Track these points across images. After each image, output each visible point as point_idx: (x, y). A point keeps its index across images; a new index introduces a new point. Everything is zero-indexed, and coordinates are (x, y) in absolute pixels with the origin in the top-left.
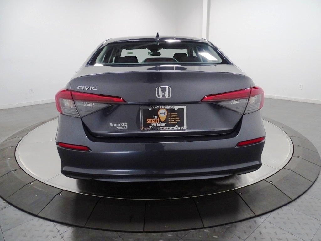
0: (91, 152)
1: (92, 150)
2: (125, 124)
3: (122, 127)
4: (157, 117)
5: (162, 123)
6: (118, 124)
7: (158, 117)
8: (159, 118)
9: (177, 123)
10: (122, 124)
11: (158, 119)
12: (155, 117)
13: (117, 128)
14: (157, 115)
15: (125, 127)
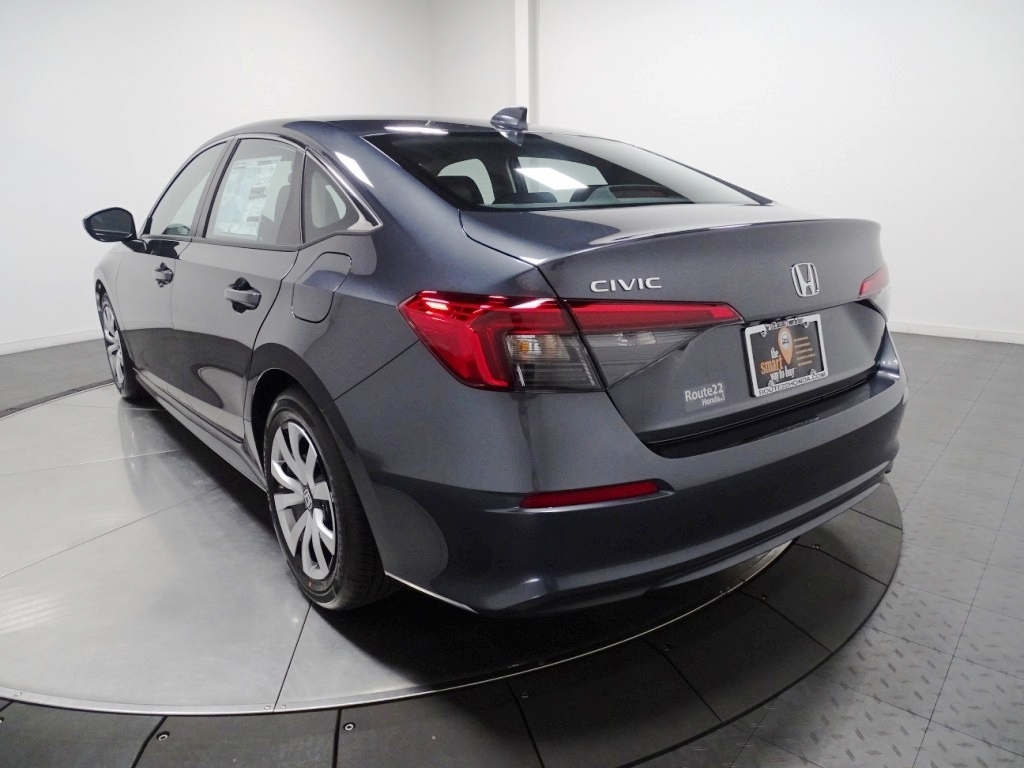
0: (671, 493)
1: (674, 487)
2: (718, 388)
3: (713, 396)
4: (777, 352)
5: (789, 368)
6: (705, 390)
7: (780, 353)
8: (782, 357)
9: (810, 362)
10: (713, 389)
11: (781, 359)
12: (774, 354)
13: (706, 402)
14: (777, 348)
15: (720, 395)
